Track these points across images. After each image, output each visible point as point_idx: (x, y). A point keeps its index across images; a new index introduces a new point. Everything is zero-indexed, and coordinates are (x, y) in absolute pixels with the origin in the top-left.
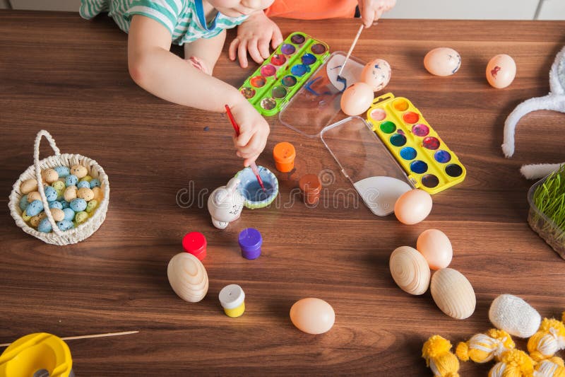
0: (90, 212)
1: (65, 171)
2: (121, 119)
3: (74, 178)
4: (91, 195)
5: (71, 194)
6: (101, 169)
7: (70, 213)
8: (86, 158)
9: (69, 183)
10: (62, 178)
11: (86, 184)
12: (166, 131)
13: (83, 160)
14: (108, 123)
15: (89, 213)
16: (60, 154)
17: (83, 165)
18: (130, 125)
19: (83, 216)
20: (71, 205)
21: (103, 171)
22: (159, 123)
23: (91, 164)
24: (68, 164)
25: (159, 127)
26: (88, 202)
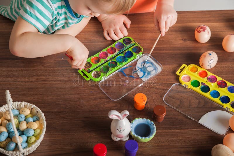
0: (37, 137)
1: (17, 112)
2: (41, 77)
3: (23, 116)
4: (36, 125)
5: (24, 126)
6: (39, 110)
7: (25, 138)
8: (29, 104)
9: (21, 120)
10: (16, 116)
11: (31, 120)
12: (69, 83)
13: (27, 105)
14: (33, 80)
15: (35, 137)
16: (13, 102)
17: (27, 108)
18: (47, 81)
19: (33, 139)
20: (24, 133)
21: (41, 111)
22: (64, 78)
23: (32, 107)
24: (17, 108)
25: (64, 81)
26: (34, 130)
